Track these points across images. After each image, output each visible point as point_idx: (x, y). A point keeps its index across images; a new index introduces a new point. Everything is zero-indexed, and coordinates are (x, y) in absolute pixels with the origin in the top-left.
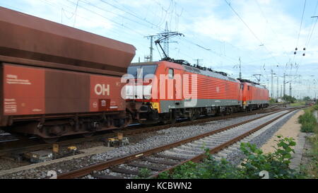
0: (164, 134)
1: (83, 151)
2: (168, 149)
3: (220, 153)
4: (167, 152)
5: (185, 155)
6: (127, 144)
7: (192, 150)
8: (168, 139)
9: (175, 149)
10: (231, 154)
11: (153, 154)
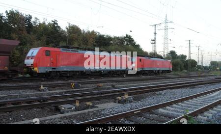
0: (160, 94)
1: (97, 106)
2: (161, 108)
3: (206, 114)
4: (161, 110)
5: (175, 113)
6: (131, 102)
7: (182, 109)
8: (163, 99)
9: (168, 107)
10: (216, 114)
11: (149, 111)
